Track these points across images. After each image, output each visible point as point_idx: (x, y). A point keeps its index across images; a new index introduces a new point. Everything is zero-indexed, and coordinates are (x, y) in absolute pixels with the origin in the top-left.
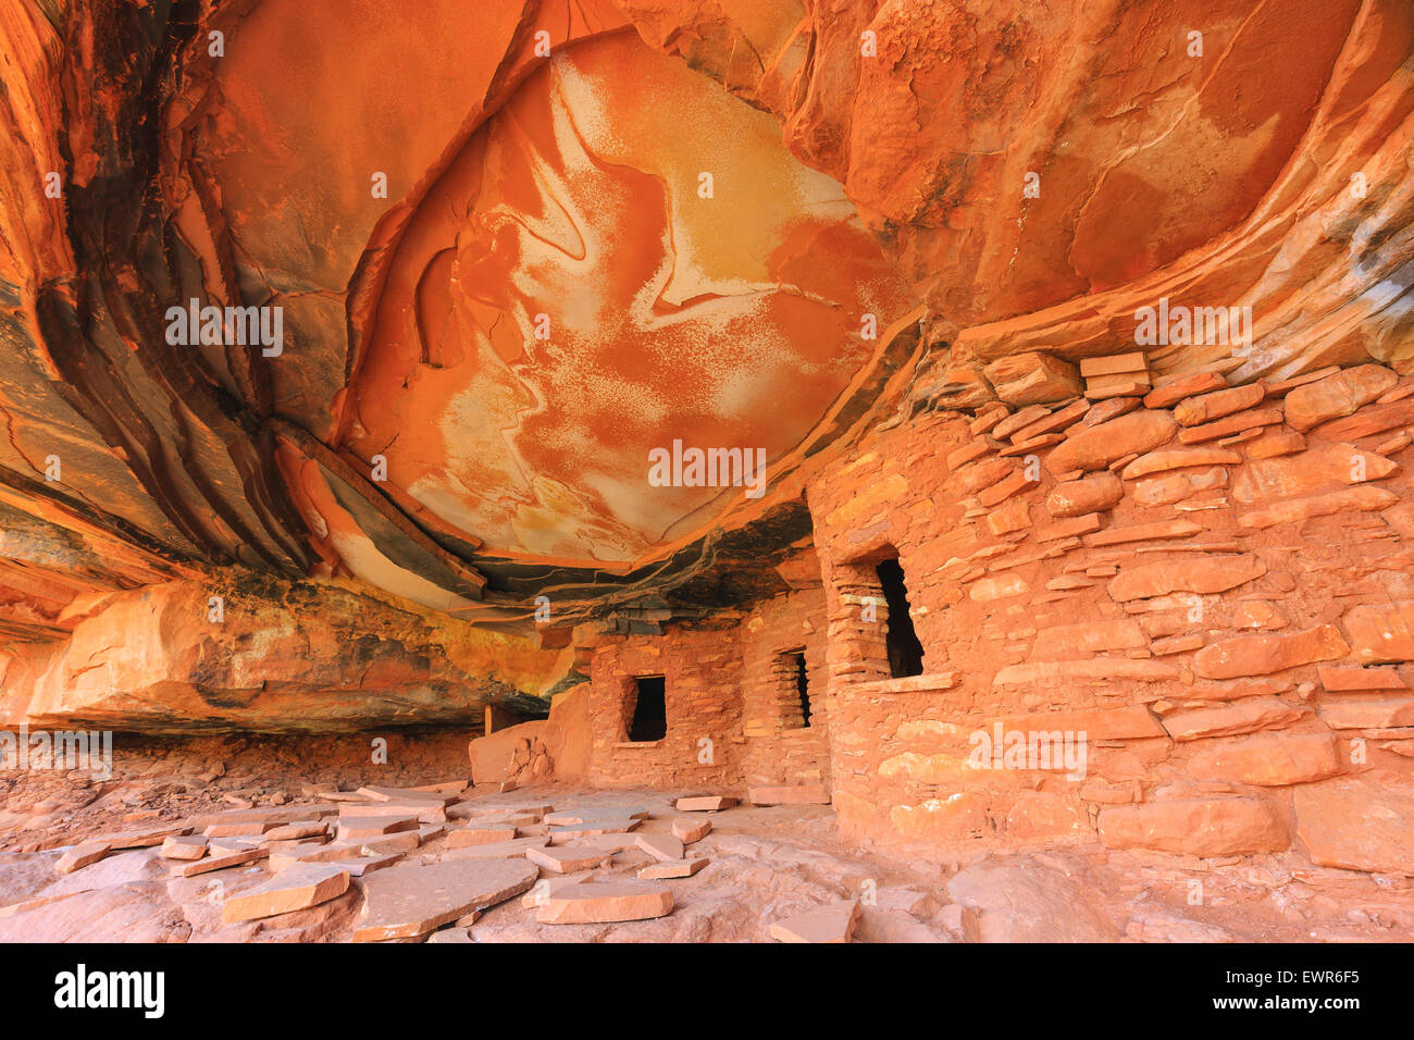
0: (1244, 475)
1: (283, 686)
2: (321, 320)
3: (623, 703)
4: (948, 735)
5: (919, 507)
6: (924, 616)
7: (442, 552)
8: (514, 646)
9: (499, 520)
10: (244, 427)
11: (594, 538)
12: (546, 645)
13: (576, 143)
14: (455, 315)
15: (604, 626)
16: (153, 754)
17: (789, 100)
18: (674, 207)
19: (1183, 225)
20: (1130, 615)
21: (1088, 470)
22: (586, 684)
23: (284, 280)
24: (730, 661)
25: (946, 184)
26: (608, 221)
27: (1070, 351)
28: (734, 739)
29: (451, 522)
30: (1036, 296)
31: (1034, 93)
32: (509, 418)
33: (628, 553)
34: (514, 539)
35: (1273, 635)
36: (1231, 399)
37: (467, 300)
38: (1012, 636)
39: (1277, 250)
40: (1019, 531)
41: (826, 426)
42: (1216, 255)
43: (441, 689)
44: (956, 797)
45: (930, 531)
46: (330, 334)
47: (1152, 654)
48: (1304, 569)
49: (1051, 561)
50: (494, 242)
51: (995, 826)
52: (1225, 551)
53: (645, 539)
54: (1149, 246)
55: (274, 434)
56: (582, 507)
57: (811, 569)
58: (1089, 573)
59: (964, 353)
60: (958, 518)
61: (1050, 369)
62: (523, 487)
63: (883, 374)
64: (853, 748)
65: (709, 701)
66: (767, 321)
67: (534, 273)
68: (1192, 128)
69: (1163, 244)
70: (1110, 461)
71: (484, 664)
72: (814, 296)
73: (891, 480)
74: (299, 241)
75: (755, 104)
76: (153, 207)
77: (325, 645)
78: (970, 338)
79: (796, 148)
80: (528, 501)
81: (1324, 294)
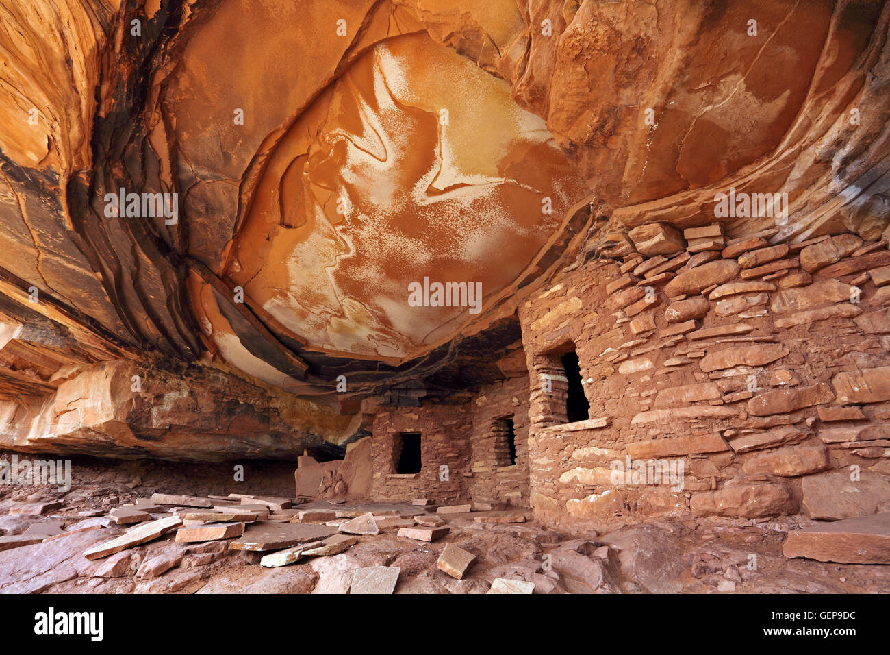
0: (778, 297)
1: (180, 429)
2: (223, 198)
3: (393, 449)
4: (603, 456)
5: (589, 317)
6: (590, 384)
7: (282, 347)
8: (323, 412)
9: (319, 327)
10: (172, 262)
11: (378, 340)
12: (343, 412)
13: (387, 93)
14: (303, 195)
15: (382, 400)
16: (98, 470)
17: (515, 73)
18: (443, 131)
19: (740, 151)
20: (713, 380)
21: (690, 294)
22: (369, 437)
23: (205, 173)
24: (464, 424)
25: (605, 122)
26: (402, 139)
27: (679, 223)
28: (465, 474)
29: (288, 327)
30: (658, 190)
31: (653, 74)
32: (331, 260)
33: (400, 351)
34: (327, 340)
35: (792, 389)
36: (770, 253)
37: (313, 186)
38: (643, 394)
39: (793, 167)
40: (648, 331)
41: (532, 269)
42: (760, 169)
43: (276, 437)
44: (606, 492)
45: (595, 332)
46: (227, 206)
47: (724, 403)
48: (810, 351)
49: (667, 349)
50: (332, 151)
51: (629, 509)
52: (767, 341)
53: (412, 342)
54: (722, 162)
55: (187, 267)
56: (372, 320)
57: (519, 364)
58: (689, 356)
59: (616, 223)
60: (612, 323)
61: (666, 234)
62: (336, 305)
63: (568, 236)
64: (545, 466)
65: (449, 449)
66: (497, 201)
67: (354, 169)
68: (742, 97)
69: (729, 161)
70: (702, 289)
71: (303, 422)
72: (526, 186)
73: (572, 300)
74: (217, 149)
75: (494, 74)
76: (139, 129)
77: (206, 404)
78: (619, 214)
79: (518, 100)
80: (339, 314)
81: (819, 193)
